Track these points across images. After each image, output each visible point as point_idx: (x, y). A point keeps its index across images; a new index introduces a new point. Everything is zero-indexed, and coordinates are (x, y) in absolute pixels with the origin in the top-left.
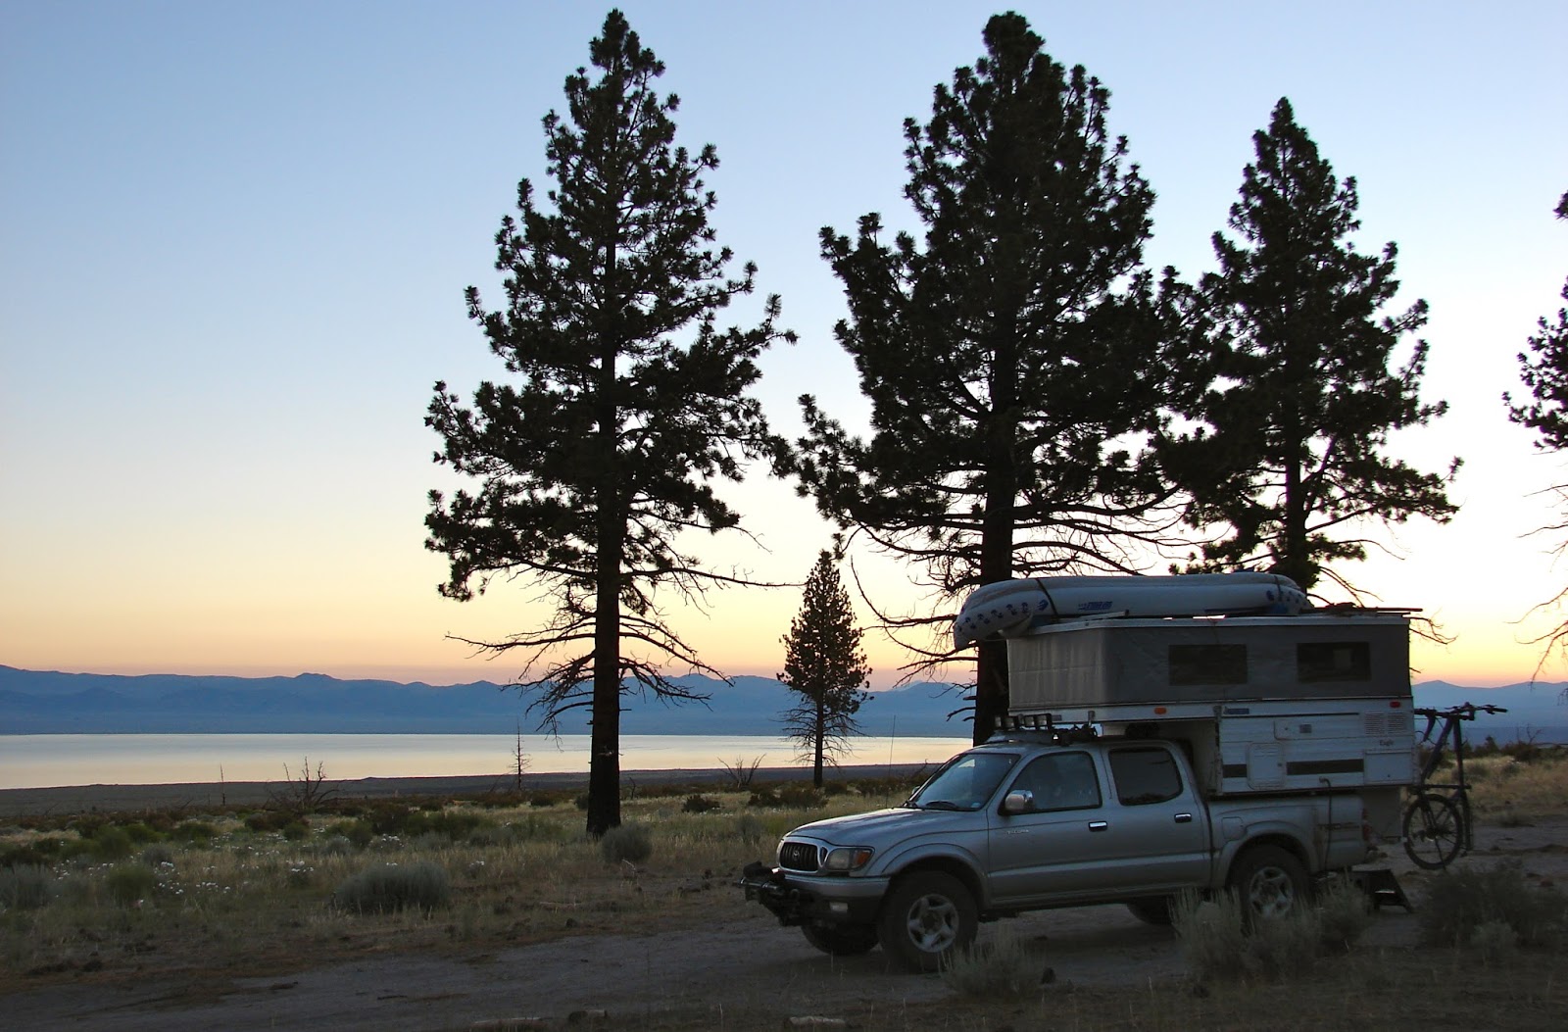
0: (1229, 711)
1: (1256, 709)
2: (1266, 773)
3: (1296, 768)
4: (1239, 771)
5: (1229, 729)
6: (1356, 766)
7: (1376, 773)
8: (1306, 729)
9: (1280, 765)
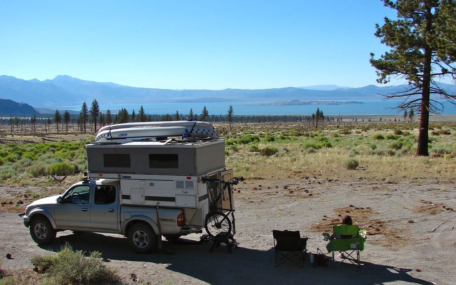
0: (124, 177)
1: (133, 176)
2: (137, 199)
3: (148, 198)
4: (128, 197)
5: (124, 183)
6: (173, 199)
7: (179, 203)
8: (152, 185)
9: (142, 196)
